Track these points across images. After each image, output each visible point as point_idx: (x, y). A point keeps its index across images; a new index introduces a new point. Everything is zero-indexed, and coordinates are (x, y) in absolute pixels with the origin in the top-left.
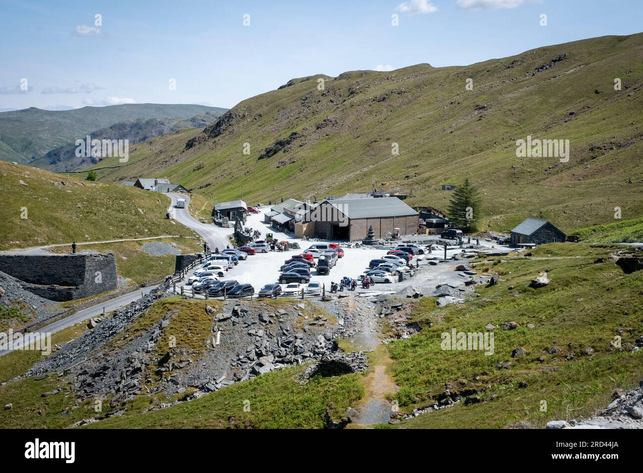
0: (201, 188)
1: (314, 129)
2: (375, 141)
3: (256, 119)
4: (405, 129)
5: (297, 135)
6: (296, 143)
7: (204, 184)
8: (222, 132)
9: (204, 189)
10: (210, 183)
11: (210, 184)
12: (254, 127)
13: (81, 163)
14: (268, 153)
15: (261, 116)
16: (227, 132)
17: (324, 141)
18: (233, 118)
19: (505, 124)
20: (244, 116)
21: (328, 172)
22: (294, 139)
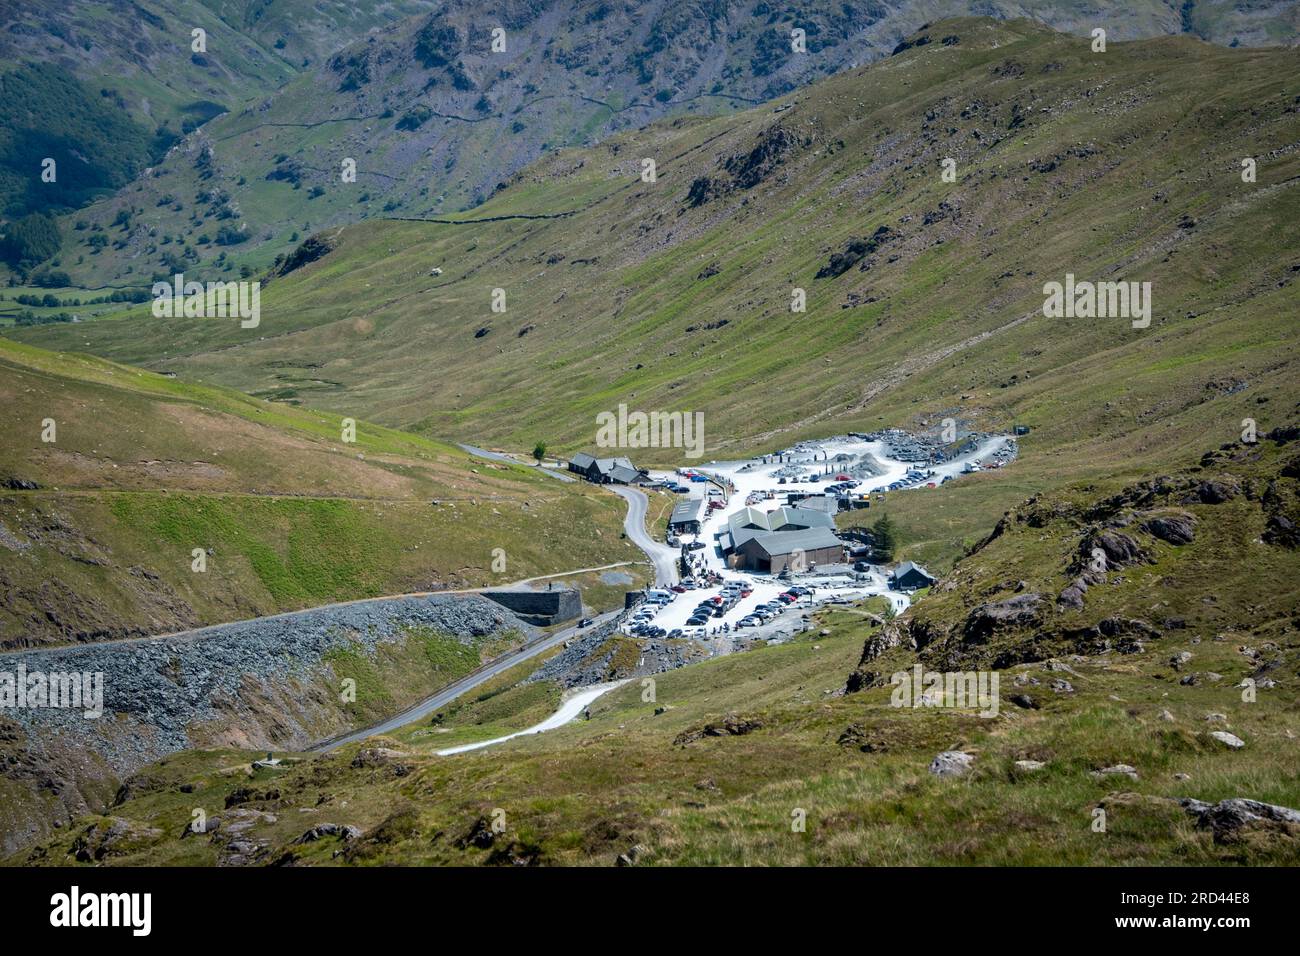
0: (710, 327)
1: (919, 221)
2: (1008, 275)
3: (832, 153)
4: (1061, 255)
5: (890, 234)
6: (885, 250)
7: (716, 320)
8: (762, 177)
9: (715, 330)
10: (727, 318)
11: (726, 322)
12: (828, 172)
13: (425, 89)
14: (834, 265)
15: (843, 146)
16: (772, 179)
17: (931, 256)
18: (785, 144)
19: (1198, 277)
20: (809, 142)
21: (918, 336)
22: (882, 240)
